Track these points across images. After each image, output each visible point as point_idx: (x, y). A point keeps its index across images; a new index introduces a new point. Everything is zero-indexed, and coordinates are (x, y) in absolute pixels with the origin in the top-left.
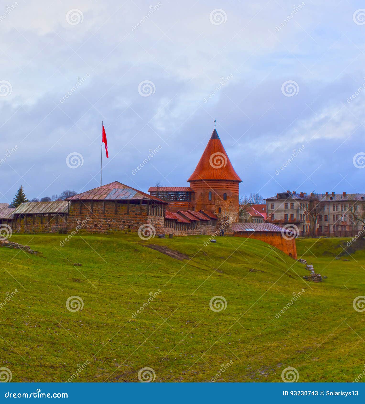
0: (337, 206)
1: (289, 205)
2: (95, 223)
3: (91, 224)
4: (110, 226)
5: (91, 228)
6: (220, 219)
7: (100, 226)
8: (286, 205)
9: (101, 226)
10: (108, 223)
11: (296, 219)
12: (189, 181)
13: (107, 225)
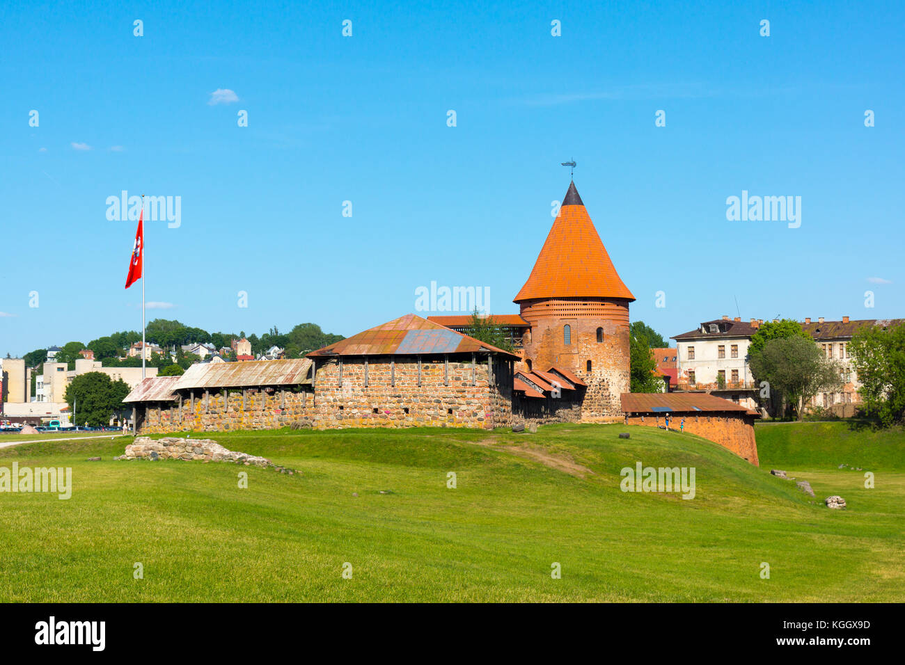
0: (831, 350)
1: (728, 349)
2: (375, 406)
3: (365, 408)
4: (407, 410)
5: (365, 417)
6: (590, 386)
7: (385, 412)
8: (722, 349)
9: (388, 413)
10: (402, 404)
11: (743, 380)
12: (516, 302)
13: (400, 410)
